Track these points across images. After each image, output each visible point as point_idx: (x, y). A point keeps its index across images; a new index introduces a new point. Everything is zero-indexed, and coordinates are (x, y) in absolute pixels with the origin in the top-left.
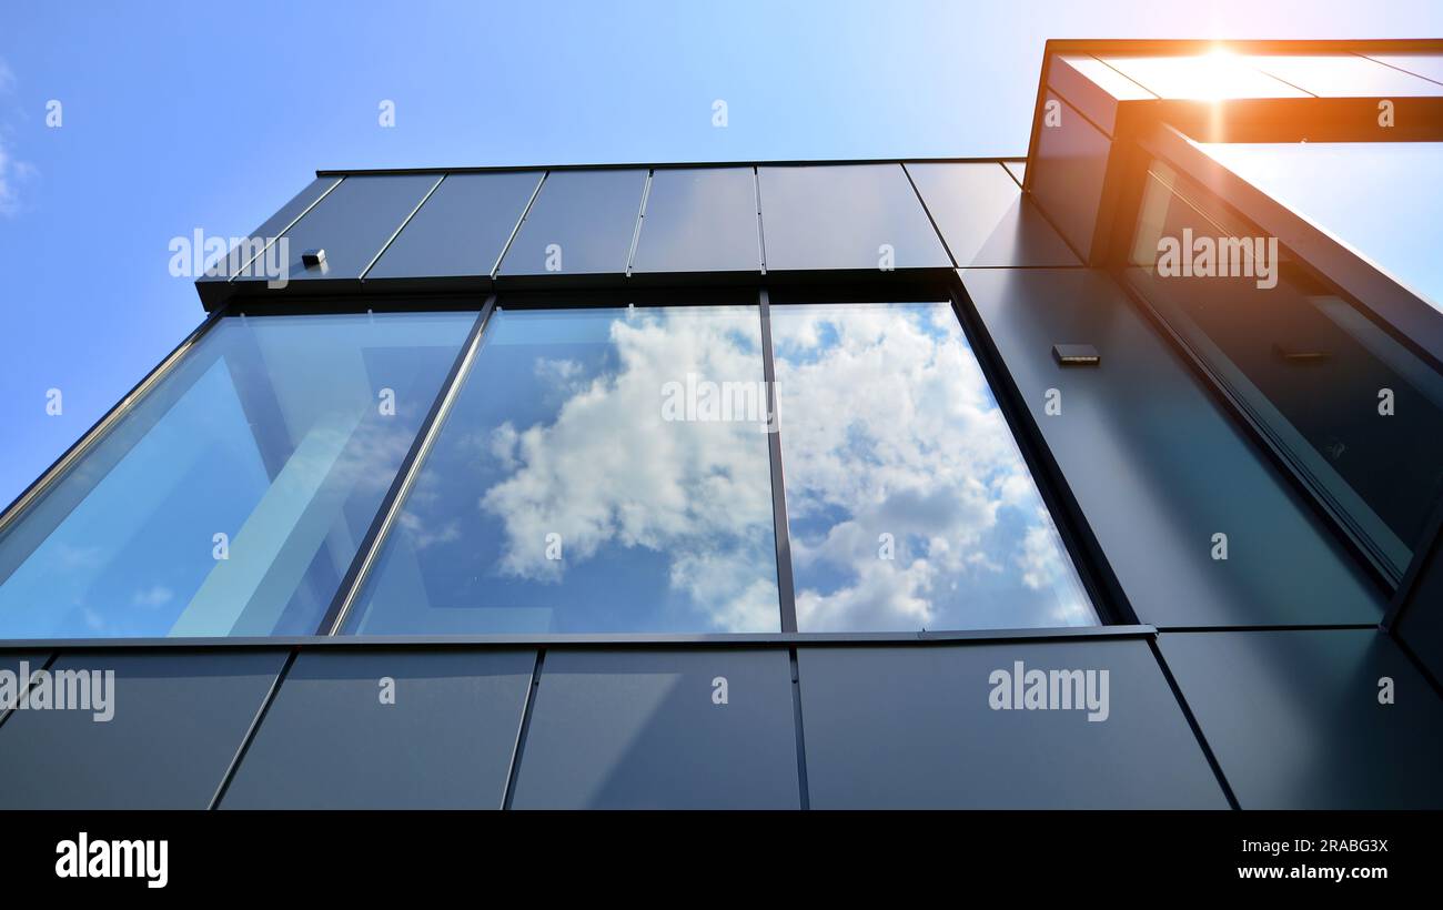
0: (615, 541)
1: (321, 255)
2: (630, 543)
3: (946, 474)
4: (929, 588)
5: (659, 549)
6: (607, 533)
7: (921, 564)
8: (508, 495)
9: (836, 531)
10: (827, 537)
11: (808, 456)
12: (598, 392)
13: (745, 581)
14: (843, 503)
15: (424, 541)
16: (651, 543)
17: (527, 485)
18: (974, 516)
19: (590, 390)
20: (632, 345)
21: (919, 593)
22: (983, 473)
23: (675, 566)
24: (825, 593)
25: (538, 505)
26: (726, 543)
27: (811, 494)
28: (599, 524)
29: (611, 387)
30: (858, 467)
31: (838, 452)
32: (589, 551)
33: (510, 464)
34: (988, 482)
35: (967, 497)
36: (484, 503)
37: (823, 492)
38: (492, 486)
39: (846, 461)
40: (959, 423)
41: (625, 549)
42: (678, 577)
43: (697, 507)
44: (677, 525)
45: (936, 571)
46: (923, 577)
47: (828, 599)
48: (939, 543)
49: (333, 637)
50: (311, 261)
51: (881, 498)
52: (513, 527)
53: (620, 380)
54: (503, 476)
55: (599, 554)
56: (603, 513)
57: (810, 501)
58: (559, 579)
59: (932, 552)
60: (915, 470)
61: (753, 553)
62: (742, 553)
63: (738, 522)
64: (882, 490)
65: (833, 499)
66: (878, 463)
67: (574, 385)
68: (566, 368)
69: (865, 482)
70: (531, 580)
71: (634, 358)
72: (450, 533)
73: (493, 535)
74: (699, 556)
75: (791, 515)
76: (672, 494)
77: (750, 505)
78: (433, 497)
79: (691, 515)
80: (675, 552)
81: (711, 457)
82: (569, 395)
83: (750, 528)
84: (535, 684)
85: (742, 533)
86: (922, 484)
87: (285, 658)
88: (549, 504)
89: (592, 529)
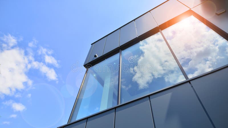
0: (154, 78)
1: (96, 55)
2: (156, 78)
3: (205, 46)
4: (211, 66)
5: (161, 77)
6: (152, 77)
7: (208, 62)
8: (136, 78)
9: (190, 63)
10: (188, 64)
11: (179, 53)
12: (142, 58)
13: (178, 76)
14: (189, 58)
15: (127, 89)
16: (160, 76)
17: (137, 75)
18: (214, 50)
19: (140, 58)
20: (144, 49)
21: (210, 67)
22: (213, 43)
23: (165, 79)
24: (192, 73)
25: (140, 78)
26: (172, 72)
27: (183, 59)
28: (150, 77)
29: (143, 56)
30: (189, 51)
31: (184, 50)
32: (151, 81)
33: (134, 73)
34: (214, 44)
35: (211, 48)
36: (133, 80)
37: (185, 57)
38: (133, 77)
39: (186, 51)
40: (204, 36)
41: (156, 79)
42: (166, 80)
43: (165, 68)
44: (163, 72)
45: (211, 62)
46: (209, 64)
47: (194, 74)
48: (210, 58)
49: (119, 104)
50: (95, 56)
51: (195, 54)
52: (138, 82)
53: (144, 55)
54: (134, 76)
55: (153, 81)
56: (151, 75)
57: (183, 60)
58: (148, 87)
59: (209, 59)
60: (199, 47)
61: (177, 71)
62: (175, 72)
63: (172, 68)
64: (195, 53)
65: (187, 58)
66: (192, 49)
67: (138, 58)
68: (136, 56)
69: (191, 53)
70: (144, 89)
71: (145, 51)
72: (130, 86)
73: (136, 84)
74: (168, 75)
75: (181, 63)
76: (160, 68)
77: (173, 64)
78: (125, 82)
79: (164, 70)
80: (164, 76)
81: (163, 60)
82: (138, 60)
83: (175, 68)
84: (150, 101)
85: (174, 69)
86: (201, 49)
87: (114, 109)
88: (142, 77)
89: (150, 78)
